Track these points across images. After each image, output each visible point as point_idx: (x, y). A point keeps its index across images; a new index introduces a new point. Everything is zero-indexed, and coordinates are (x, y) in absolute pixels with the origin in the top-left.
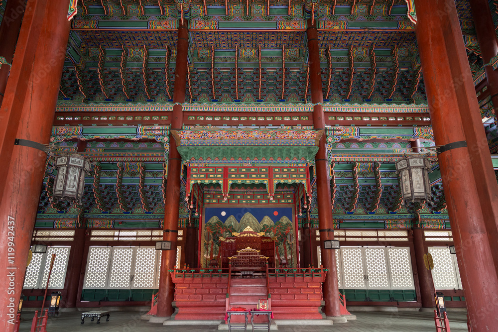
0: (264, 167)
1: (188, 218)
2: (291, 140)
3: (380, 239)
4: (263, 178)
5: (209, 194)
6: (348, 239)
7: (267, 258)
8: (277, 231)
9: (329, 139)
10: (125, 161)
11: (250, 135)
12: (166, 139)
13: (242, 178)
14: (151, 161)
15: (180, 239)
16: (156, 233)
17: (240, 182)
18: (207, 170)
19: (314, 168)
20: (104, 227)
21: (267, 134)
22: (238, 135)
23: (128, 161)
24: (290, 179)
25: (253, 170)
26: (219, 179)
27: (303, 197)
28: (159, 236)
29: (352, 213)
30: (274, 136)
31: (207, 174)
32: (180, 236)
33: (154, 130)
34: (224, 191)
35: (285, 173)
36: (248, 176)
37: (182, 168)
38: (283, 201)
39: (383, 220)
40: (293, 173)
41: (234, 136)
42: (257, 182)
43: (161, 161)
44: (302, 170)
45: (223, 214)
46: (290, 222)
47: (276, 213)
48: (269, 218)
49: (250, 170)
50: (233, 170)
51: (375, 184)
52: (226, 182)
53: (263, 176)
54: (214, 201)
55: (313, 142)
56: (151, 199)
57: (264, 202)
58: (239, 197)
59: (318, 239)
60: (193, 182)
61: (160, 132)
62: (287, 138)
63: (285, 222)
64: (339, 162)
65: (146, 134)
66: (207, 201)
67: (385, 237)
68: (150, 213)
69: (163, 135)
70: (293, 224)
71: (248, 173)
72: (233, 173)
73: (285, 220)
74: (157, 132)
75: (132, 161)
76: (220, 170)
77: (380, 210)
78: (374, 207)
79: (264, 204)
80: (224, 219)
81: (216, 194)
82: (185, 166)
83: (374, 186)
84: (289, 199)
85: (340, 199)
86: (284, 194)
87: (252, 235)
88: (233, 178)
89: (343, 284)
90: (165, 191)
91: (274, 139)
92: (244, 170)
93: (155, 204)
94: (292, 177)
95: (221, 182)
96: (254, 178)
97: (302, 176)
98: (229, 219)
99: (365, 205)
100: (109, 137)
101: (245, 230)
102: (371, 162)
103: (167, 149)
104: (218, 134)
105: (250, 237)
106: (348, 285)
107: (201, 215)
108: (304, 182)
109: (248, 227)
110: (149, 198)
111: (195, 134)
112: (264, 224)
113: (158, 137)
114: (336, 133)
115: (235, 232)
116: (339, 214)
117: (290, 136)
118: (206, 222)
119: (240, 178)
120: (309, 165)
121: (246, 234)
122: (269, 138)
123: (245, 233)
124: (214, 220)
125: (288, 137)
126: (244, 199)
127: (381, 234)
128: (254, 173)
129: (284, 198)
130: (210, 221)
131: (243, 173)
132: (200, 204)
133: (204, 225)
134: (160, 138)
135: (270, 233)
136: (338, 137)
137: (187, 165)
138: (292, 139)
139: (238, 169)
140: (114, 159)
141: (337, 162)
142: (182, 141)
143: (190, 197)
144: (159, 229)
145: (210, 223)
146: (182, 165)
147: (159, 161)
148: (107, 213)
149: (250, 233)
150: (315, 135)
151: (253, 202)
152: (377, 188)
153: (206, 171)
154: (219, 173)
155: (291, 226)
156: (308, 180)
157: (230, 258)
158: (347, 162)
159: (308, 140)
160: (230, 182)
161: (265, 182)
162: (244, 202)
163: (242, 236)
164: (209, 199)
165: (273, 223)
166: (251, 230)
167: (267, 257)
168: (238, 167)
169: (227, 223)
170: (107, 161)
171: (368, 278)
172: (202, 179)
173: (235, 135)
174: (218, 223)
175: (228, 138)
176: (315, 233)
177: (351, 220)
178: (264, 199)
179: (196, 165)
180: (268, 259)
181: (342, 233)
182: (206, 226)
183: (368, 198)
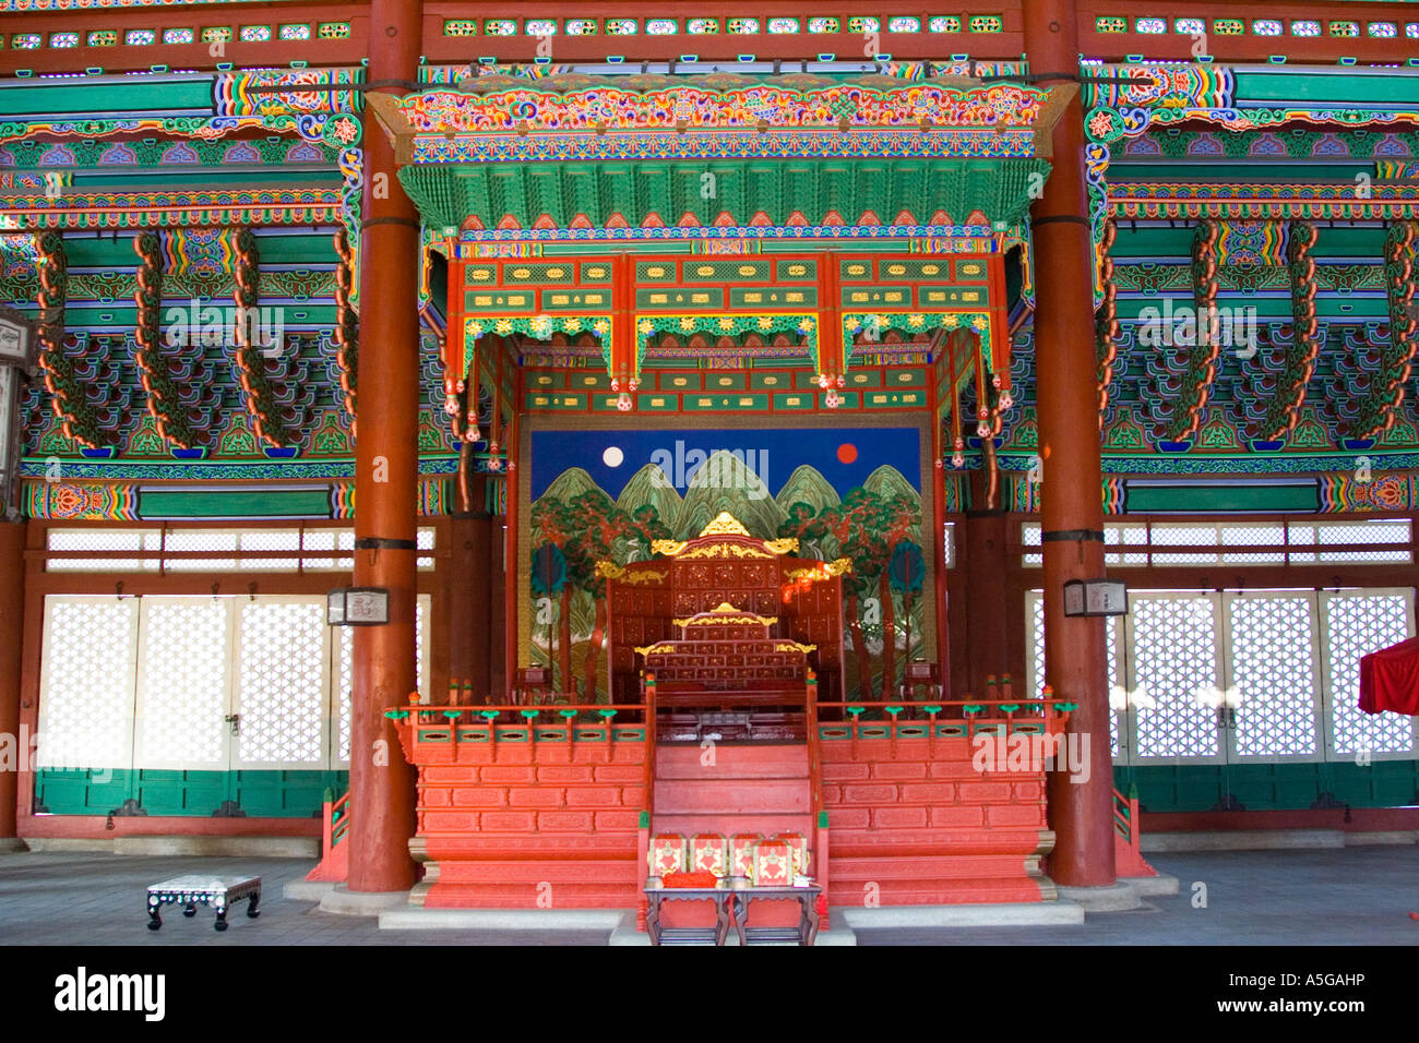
0: (798, 257)
1: (458, 474)
2: (925, 130)
3: (1295, 558)
4: (795, 307)
5: (547, 371)
6: (1160, 559)
7: (806, 649)
8: (853, 530)
9: (1097, 124)
10: (170, 228)
11: (734, 111)
12: (349, 129)
13: (699, 308)
14: (282, 225)
15: (425, 563)
16: (319, 539)
17: (687, 325)
18: (538, 275)
19: (1026, 259)
20: (99, 517)
21: (813, 106)
22: (676, 111)
23: (179, 227)
24: (916, 309)
25: (747, 271)
26: (593, 312)
27: (974, 383)
28: (337, 554)
29: (1182, 447)
30: (844, 111)
31: (539, 291)
32: (426, 553)
33: (291, 89)
34: (617, 368)
35: (895, 284)
36: (726, 298)
37: (425, 263)
38: (880, 399)
39: (1314, 473)
40: (933, 283)
41: (661, 115)
42: (765, 324)
43: (324, 224)
44: (972, 269)
45: (613, 457)
46: (911, 490)
47: (847, 454)
48: (817, 475)
49: (735, 271)
50: (656, 272)
51: (1290, 320)
52: (624, 330)
53: (794, 297)
54: (571, 402)
55: (1023, 141)
56: (291, 392)
57: (793, 402)
58: (680, 382)
59: (1033, 560)
60: (474, 329)
61: (321, 99)
62: (904, 121)
63: (887, 494)
64: (1133, 221)
65: (256, 110)
66: (540, 401)
67: (1317, 548)
68: (288, 454)
69: (331, 113)
70: (921, 501)
71: (727, 287)
72: (657, 287)
73: (887, 482)
74: (301, 101)
75: (199, 227)
76: (596, 273)
77: (1307, 435)
78: (1278, 418)
79: (793, 412)
80: (615, 481)
81: (577, 370)
82: (436, 256)
83: (1286, 329)
84: (907, 388)
85: (1134, 384)
86: (884, 369)
87: (739, 552)
88: (658, 309)
89: (1129, 744)
90: (351, 358)
91: (844, 128)
92: (706, 271)
93: (309, 416)
94: (926, 300)
95: (603, 327)
96: (755, 308)
97: (971, 297)
98: (637, 479)
99: (1239, 410)
100: (95, 127)
101: (711, 529)
102: (1278, 221)
103: (352, 176)
104: (587, 109)
105: (733, 559)
106: (1147, 748)
107: (511, 465)
108: (981, 323)
109: (725, 517)
110: (281, 388)
111: (482, 108)
112: (794, 500)
113: (309, 121)
114: (1128, 93)
115: (668, 536)
116: (1125, 450)
117: (920, 112)
118: (536, 493)
119: (689, 308)
120: (1005, 247)
121: (716, 548)
122: (824, 122)
123: (711, 541)
124: (573, 483)
125: (910, 116)
126: (704, 390)
127: (1301, 534)
128: (751, 285)
129: (883, 388)
130: (552, 491)
131: (703, 286)
132: (510, 414)
133: (526, 507)
134: (320, 127)
135: (821, 537)
136: (1137, 115)
137: (446, 251)
138: (927, 125)
139: (681, 266)
140: (118, 220)
141: (1126, 218)
142: (420, 142)
143: (462, 398)
144: (333, 521)
145: (556, 501)
146: (423, 248)
147: (315, 226)
148: (105, 454)
149: (729, 544)
150: (1036, 107)
151: (746, 402)
152: (1298, 340)
153: (533, 277)
154: (595, 287)
155: (916, 508)
156: (996, 317)
157: (645, 652)
158: (1172, 221)
159: (1001, 131)
160: (645, 327)
161: (806, 326)
162: (705, 403)
163: (696, 553)
164: (547, 391)
165: (832, 498)
166: (739, 529)
167: (807, 644)
168: (680, 259)
169: (630, 498)
170: (88, 229)
171: (1232, 718)
172: (516, 313)
173: (662, 108)
174: (587, 497)
175: (633, 123)
176: (1019, 534)
177: (1179, 476)
178: (794, 391)
179: (489, 251)
180: (809, 655)
181: (1135, 535)
182: (535, 512)
183: (1257, 383)
